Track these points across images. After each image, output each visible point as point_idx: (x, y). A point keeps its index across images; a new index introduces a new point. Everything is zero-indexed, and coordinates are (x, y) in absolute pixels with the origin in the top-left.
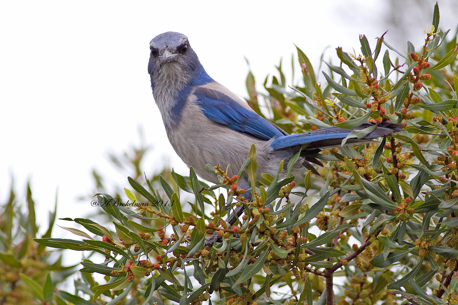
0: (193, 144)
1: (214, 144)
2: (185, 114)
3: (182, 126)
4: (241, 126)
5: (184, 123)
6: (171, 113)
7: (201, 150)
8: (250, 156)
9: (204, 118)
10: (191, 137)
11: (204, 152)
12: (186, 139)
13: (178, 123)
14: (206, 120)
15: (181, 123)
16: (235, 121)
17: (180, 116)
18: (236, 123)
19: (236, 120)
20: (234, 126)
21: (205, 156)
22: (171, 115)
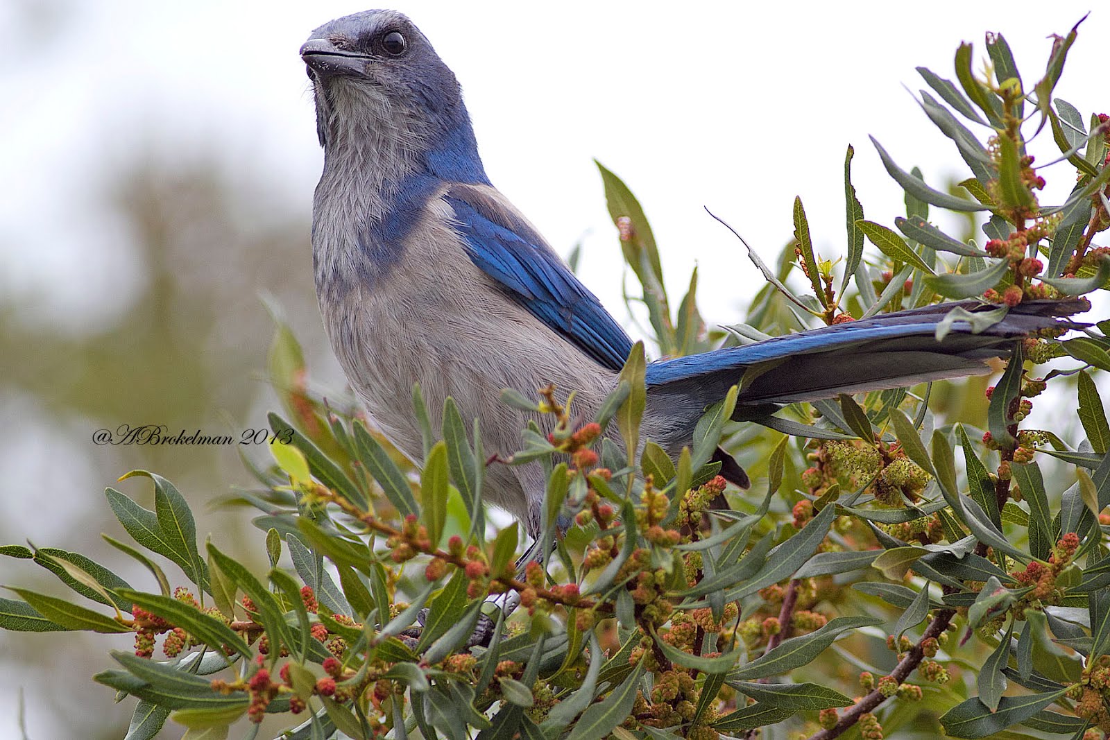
0: (423, 340)
1: (487, 349)
2: (415, 246)
3: (400, 278)
4: (563, 312)
5: (408, 273)
6: (367, 237)
7: (445, 361)
8: (628, 377)
9: (470, 269)
10: (422, 319)
11: (453, 369)
12: (402, 321)
13: (385, 272)
14: (474, 275)
15: (396, 271)
16: (551, 294)
17: (399, 249)
18: (552, 303)
19: (554, 293)
20: (546, 308)
21: (455, 380)
22: (368, 242)
